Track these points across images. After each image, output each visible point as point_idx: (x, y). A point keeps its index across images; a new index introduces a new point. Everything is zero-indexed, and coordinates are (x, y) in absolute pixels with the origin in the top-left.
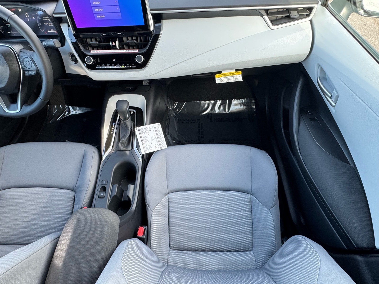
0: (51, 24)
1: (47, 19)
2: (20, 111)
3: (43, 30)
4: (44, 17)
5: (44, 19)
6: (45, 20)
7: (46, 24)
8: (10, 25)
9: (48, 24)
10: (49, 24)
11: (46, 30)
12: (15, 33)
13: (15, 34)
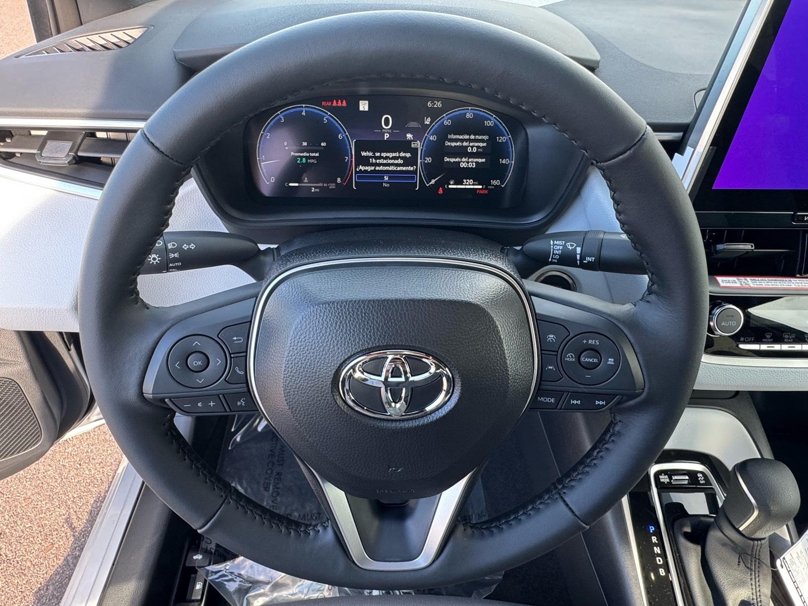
0: (470, 160)
1: (458, 144)
2: (434, 561)
3: (433, 182)
4: (449, 137)
5: (448, 144)
6: (453, 144)
7: (452, 160)
8: (306, 157)
9: (457, 160)
10: (464, 160)
11: (444, 182)
12: (315, 187)
13: (318, 190)
